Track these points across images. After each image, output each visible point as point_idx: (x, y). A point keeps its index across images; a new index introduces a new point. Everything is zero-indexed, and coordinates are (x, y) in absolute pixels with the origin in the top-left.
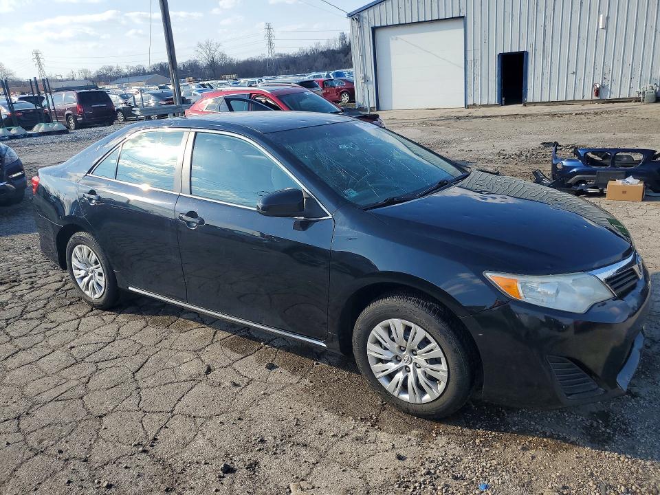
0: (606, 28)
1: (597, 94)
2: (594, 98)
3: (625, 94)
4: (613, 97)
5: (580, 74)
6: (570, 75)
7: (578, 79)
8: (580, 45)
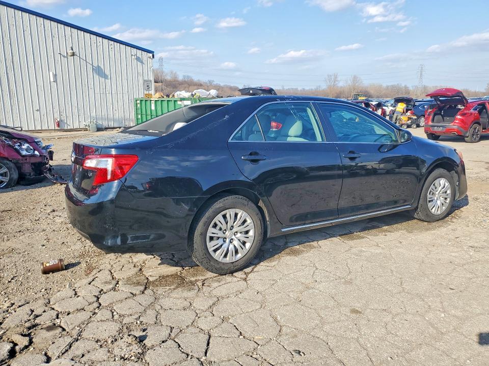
0: (55, 81)
1: (58, 125)
2: (57, 128)
3: (76, 126)
4: (69, 128)
5: (43, 111)
6: (35, 112)
7: (42, 114)
8: (39, 90)
